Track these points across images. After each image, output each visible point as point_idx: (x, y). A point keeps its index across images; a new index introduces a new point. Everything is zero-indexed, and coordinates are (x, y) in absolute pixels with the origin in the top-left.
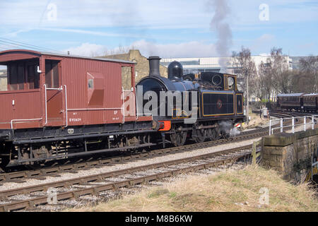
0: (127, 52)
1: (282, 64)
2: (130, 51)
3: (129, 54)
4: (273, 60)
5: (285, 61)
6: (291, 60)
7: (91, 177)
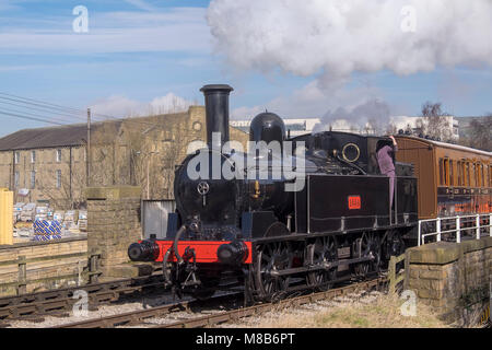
0: (186, 110)
1: (441, 128)
2: (191, 107)
3: (189, 112)
4: (426, 122)
5: (447, 125)
6: (456, 122)
7: (120, 316)
